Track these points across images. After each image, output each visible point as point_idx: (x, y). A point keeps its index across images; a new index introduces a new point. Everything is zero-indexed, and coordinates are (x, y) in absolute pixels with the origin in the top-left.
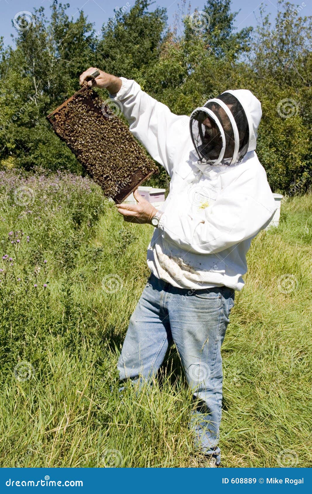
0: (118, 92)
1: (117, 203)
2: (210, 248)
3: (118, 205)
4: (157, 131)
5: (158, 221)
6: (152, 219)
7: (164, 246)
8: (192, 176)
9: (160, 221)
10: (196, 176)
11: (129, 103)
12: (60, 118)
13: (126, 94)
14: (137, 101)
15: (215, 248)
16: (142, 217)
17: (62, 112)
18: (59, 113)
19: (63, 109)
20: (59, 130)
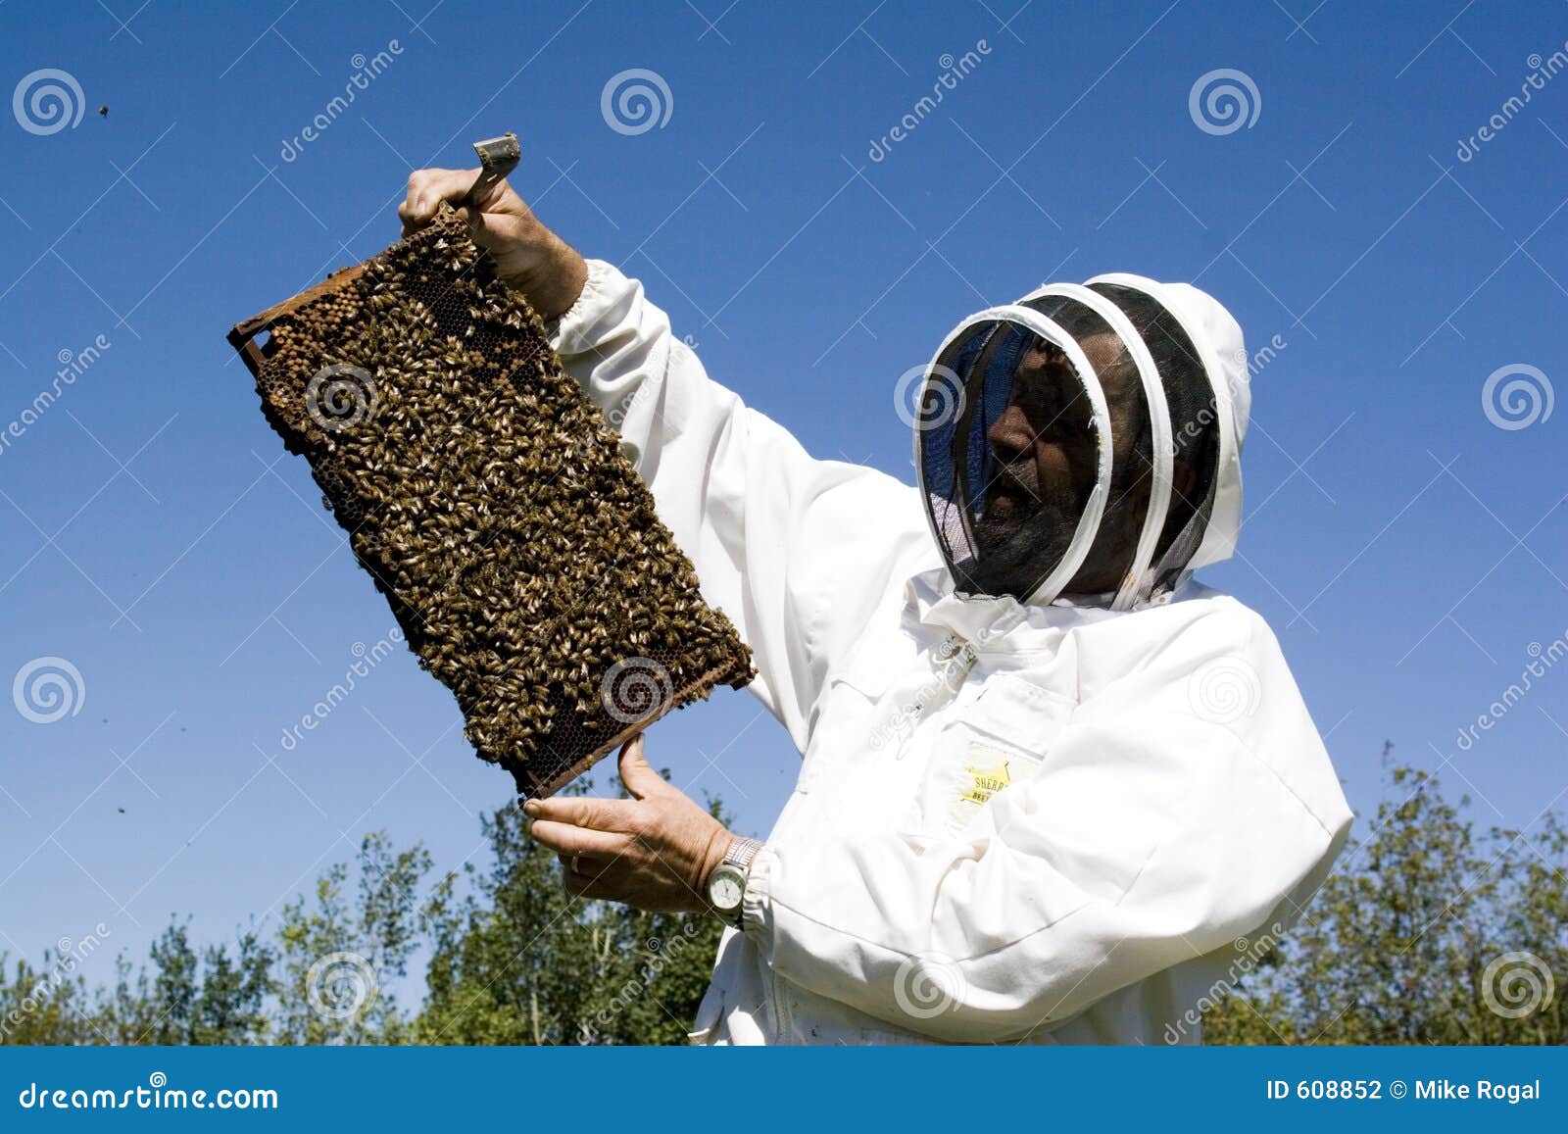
0: (567, 311)
1: (530, 794)
2: (1023, 979)
3: (533, 804)
4: (742, 530)
5: (742, 885)
6: (707, 883)
7: (772, 1019)
8: (918, 670)
9: (751, 884)
10: (936, 668)
11: (611, 376)
12: (298, 342)
13: (601, 326)
14: (650, 367)
15: (1046, 979)
16: (656, 866)
17: (312, 317)
18: (298, 317)
19: (319, 306)
20: (286, 393)
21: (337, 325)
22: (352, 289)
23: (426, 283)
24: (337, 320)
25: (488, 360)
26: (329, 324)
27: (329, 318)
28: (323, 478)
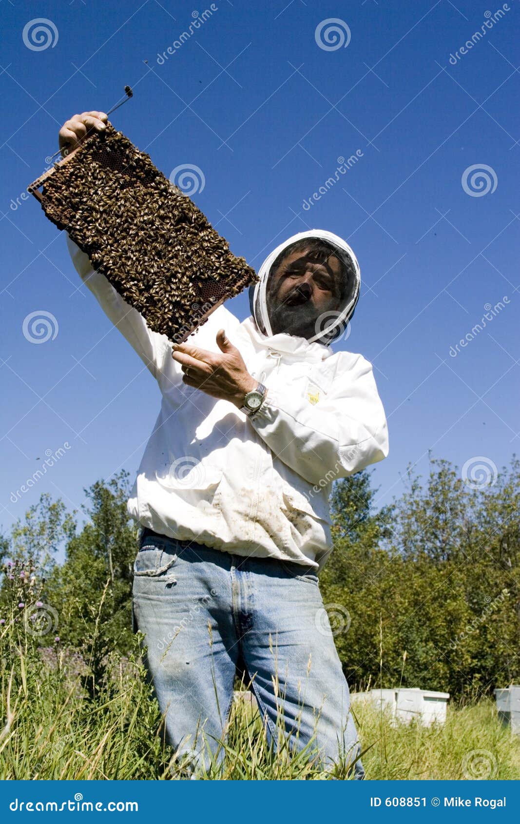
5: (262, 400)
9: (266, 400)
17: (58, 176)
18: (52, 177)
19: (60, 171)
20: (52, 207)
21: (68, 177)
22: (72, 162)
23: (102, 153)
24: (68, 175)
25: (131, 178)
26: (65, 177)
27: (65, 175)
28: (73, 237)
